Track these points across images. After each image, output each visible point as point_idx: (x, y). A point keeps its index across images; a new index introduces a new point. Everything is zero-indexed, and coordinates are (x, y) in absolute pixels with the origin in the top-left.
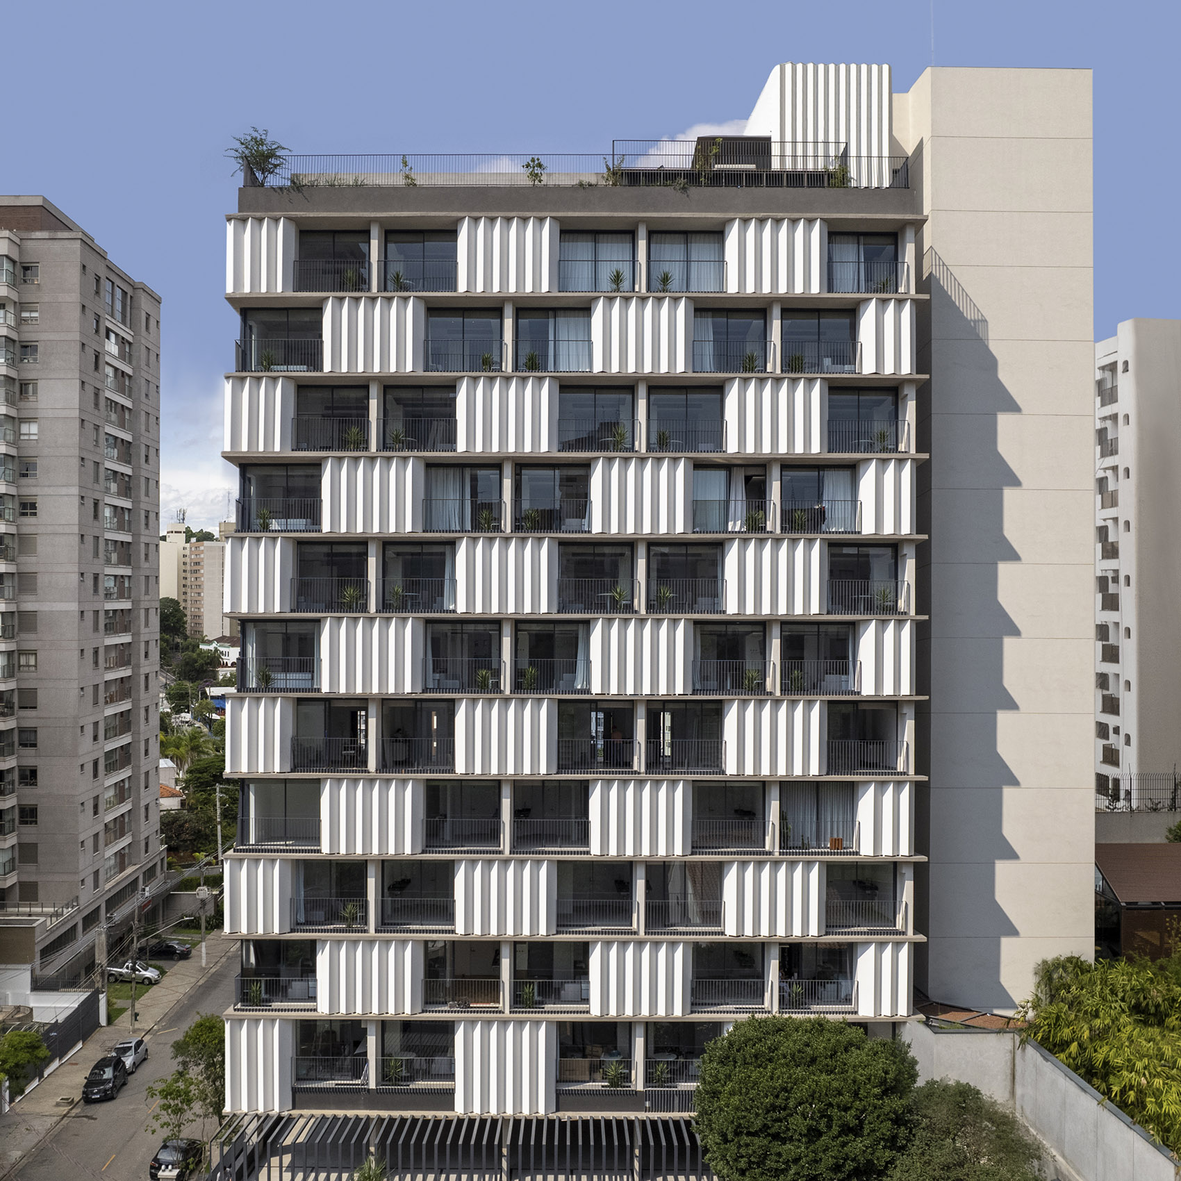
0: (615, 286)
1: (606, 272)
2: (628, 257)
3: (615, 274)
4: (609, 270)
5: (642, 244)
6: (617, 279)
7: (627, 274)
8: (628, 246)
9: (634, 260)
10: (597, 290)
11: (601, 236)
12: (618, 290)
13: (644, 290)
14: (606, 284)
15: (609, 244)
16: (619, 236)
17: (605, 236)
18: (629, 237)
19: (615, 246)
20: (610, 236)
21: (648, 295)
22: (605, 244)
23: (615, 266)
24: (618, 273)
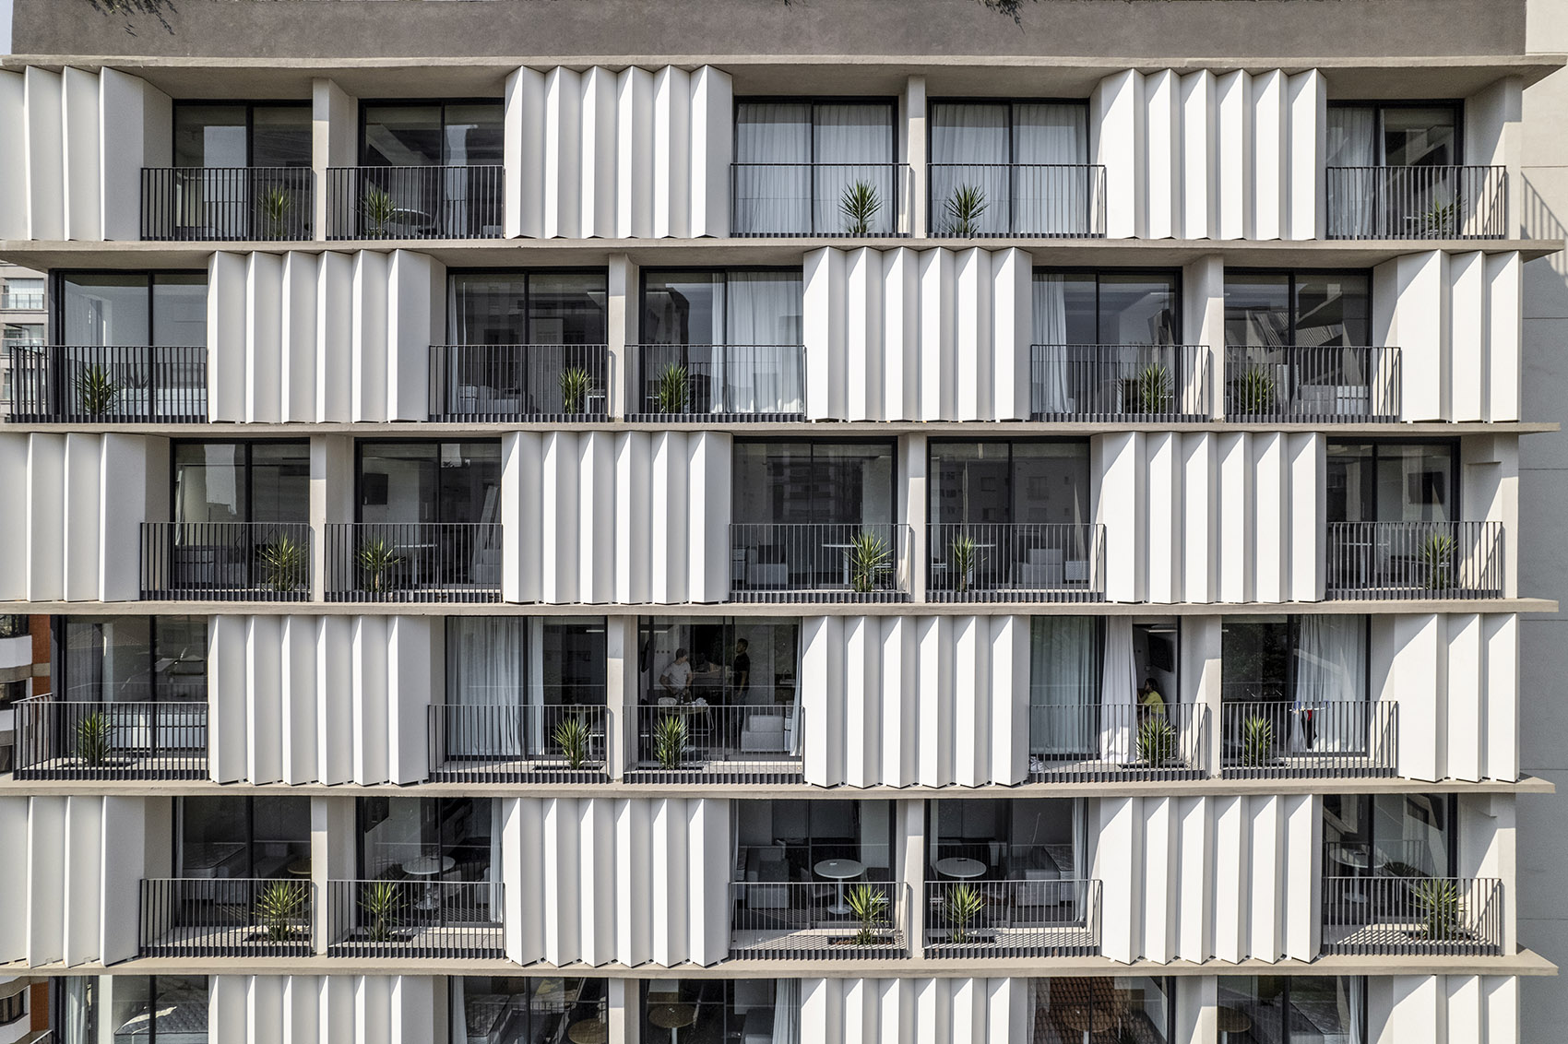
0: (855, 221)
1: (836, 189)
2: (883, 155)
3: (856, 193)
4: (842, 186)
5: (915, 127)
6: (861, 204)
7: (881, 194)
8: (883, 131)
9: (896, 163)
10: (818, 231)
11: (825, 109)
12: (861, 231)
13: (920, 232)
14: (835, 217)
15: (843, 128)
16: (864, 109)
17: (834, 108)
18: (885, 111)
19: (855, 130)
20: (844, 109)
21: (932, 242)
22: (834, 128)
23: (855, 177)
24: (862, 191)
